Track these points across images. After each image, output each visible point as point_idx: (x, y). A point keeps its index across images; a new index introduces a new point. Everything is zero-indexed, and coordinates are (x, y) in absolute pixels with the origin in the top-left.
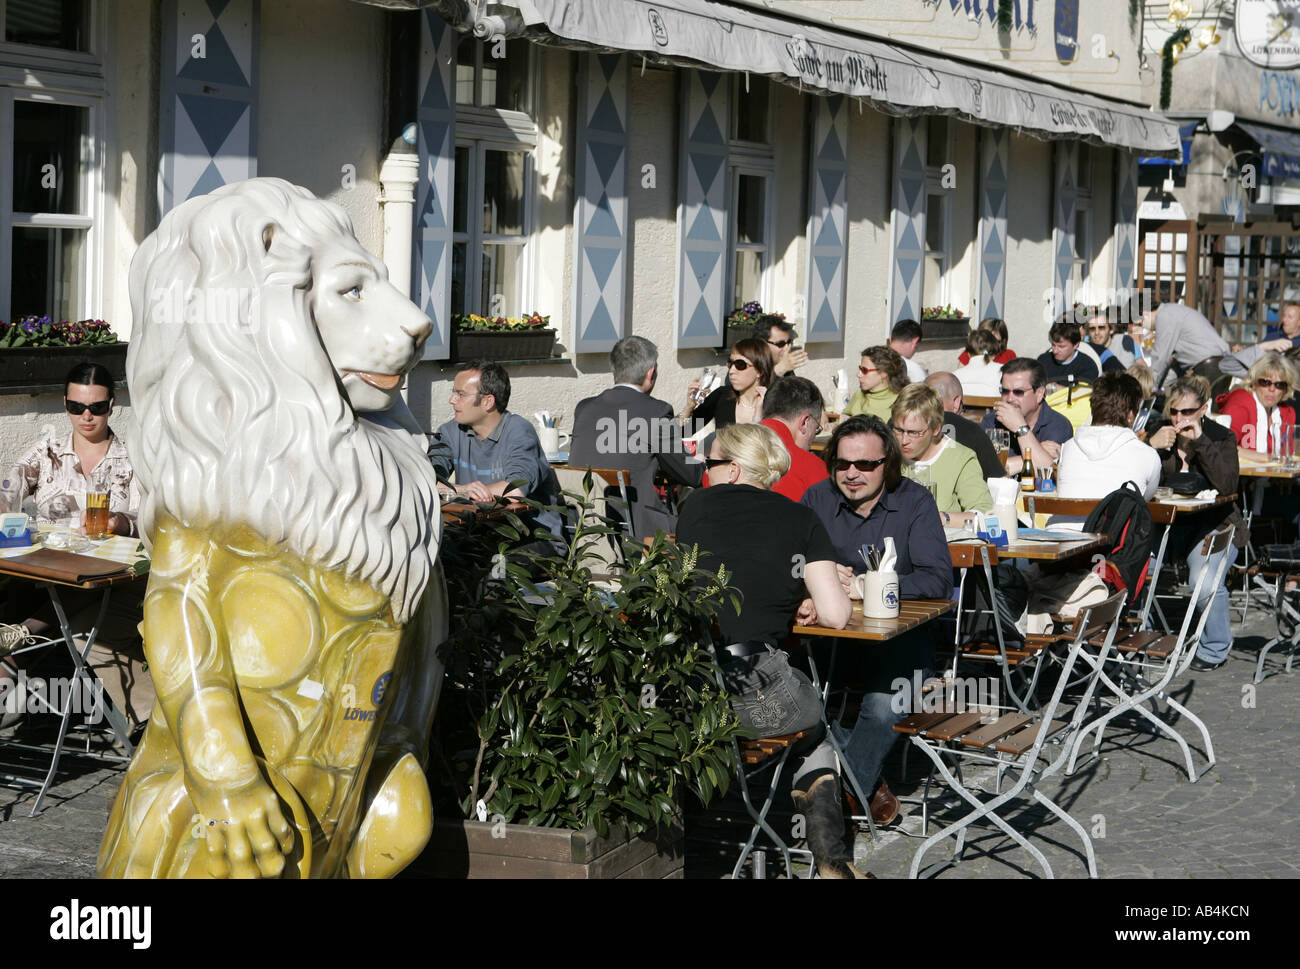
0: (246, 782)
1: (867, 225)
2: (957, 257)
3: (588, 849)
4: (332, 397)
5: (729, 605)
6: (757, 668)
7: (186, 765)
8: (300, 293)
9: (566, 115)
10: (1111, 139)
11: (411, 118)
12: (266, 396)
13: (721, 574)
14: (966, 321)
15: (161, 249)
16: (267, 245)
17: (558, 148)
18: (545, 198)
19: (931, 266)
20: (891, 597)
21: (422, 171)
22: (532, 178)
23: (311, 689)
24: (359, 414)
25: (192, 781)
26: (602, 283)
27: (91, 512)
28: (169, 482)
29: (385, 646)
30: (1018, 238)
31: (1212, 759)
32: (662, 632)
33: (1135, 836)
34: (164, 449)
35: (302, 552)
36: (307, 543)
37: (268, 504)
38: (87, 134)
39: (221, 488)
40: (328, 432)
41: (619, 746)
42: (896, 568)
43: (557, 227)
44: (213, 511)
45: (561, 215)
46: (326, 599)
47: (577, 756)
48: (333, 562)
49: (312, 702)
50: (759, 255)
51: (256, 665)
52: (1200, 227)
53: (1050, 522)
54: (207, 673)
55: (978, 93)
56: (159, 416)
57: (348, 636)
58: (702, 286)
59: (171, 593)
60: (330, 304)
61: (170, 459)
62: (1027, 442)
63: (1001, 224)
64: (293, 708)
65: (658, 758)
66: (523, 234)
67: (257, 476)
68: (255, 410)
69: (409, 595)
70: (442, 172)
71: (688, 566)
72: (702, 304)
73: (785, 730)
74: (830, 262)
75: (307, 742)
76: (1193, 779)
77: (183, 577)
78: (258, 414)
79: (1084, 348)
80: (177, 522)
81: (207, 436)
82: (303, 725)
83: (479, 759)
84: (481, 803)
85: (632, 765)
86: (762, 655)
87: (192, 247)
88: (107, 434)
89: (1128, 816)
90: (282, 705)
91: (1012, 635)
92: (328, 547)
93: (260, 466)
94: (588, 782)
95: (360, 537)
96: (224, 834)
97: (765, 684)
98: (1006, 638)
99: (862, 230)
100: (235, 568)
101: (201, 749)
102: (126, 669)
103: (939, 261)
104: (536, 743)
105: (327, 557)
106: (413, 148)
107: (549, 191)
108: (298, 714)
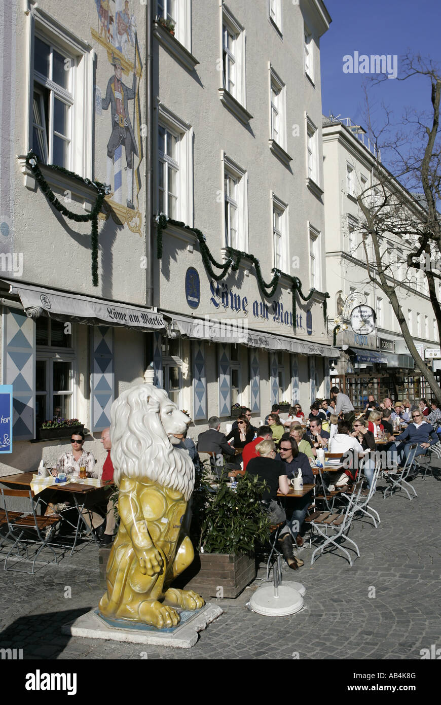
0: (150, 547)
1: (264, 381)
2: (287, 388)
3: (234, 559)
4: (167, 442)
5: (266, 490)
6: (270, 506)
7: (133, 543)
8: (157, 414)
9: (189, 356)
10: (323, 355)
11: (152, 360)
12: (150, 442)
13: (264, 482)
14: (290, 405)
15: (119, 404)
16: (148, 401)
17: (187, 366)
18: (184, 379)
19: (280, 391)
20: (301, 484)
21: (155, 374)
22: (181, 374)
23: (165, 521)
24: (175, 446)
25: (135, 547)
26: (200, 401)
27: (81, 472)
28: (125, 466)
29: (183, 507)
30: (301, 382)
31: (380, 521)
32: (250, 499)
33: (366, 544)
34: (123, 457)
35: (161, 484)
36: (163, 481)
37: (152, 471)
38: (71, 369)
39: (139, 467)
40: (168, 451)
41: (240, 530)
42: (302, 476)
43: (188, 387)
44: (137, 473)
45: (189, 383)
46: (168, 496)
47: (228, 534)
48: (170, 486)
49: (165, 524)
50: (238, 391)
51: (150, 515)
52: (346, 376)
53: (328, 460)
54: (137, 518)
55: (291, 345)
56: (121, 449)
57: (174, 506)
58: (225, 400)
59: (126, 496)
60: (165, 416)
61: (125, 460)
62: (319, 438)
63: (297, 378)
64: (160, 526)
65: (250, 533)
66: (179, 389)
67: (149, 463)
68: (147, 446)
69: (189, 493)
70: (160, 374)
71: (256, 481)
72: (225, 405)
73: (278, 523)
74: (256, 392)
75: (163, 535)
76: (376, 527)
77: (129, 492)
78: (149, 447)
79: (321, 410)
80: (127, 477)
81: (135, 454)
82: (162, 530)
83: (201, 536)
84: (202, 548)
85: (243, 535)
86: (271, 502)
87: (128, 403)
88: (81, 449)
89: (363, 539)
90: (157, 525)
91: (327, 492)
92: (168, 482)
93: (150, 461)
94: (231, 540)
95: (177, 478)
96: (145, 561)
97: (272, 510)
98: (326, 493)
99: (263, 382)
100: (144, 488)
101: (137, 538)
102: (91, 514)
103: (282, 389)
104: (217, 531)
105: (168, 485)
106: (152, 368)
107: (185, 377)
108: (161, 527)
